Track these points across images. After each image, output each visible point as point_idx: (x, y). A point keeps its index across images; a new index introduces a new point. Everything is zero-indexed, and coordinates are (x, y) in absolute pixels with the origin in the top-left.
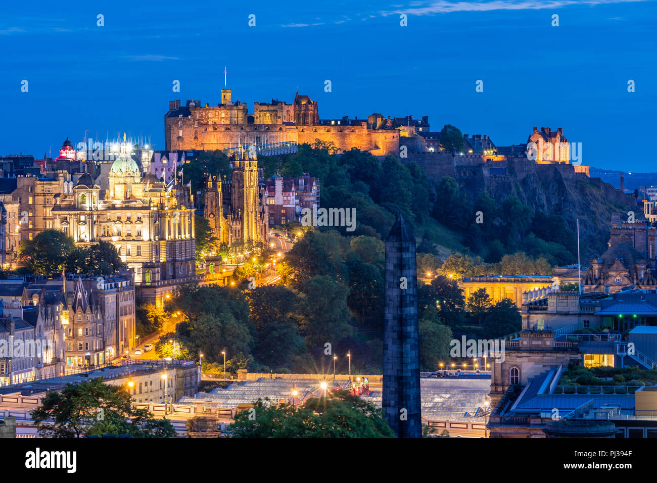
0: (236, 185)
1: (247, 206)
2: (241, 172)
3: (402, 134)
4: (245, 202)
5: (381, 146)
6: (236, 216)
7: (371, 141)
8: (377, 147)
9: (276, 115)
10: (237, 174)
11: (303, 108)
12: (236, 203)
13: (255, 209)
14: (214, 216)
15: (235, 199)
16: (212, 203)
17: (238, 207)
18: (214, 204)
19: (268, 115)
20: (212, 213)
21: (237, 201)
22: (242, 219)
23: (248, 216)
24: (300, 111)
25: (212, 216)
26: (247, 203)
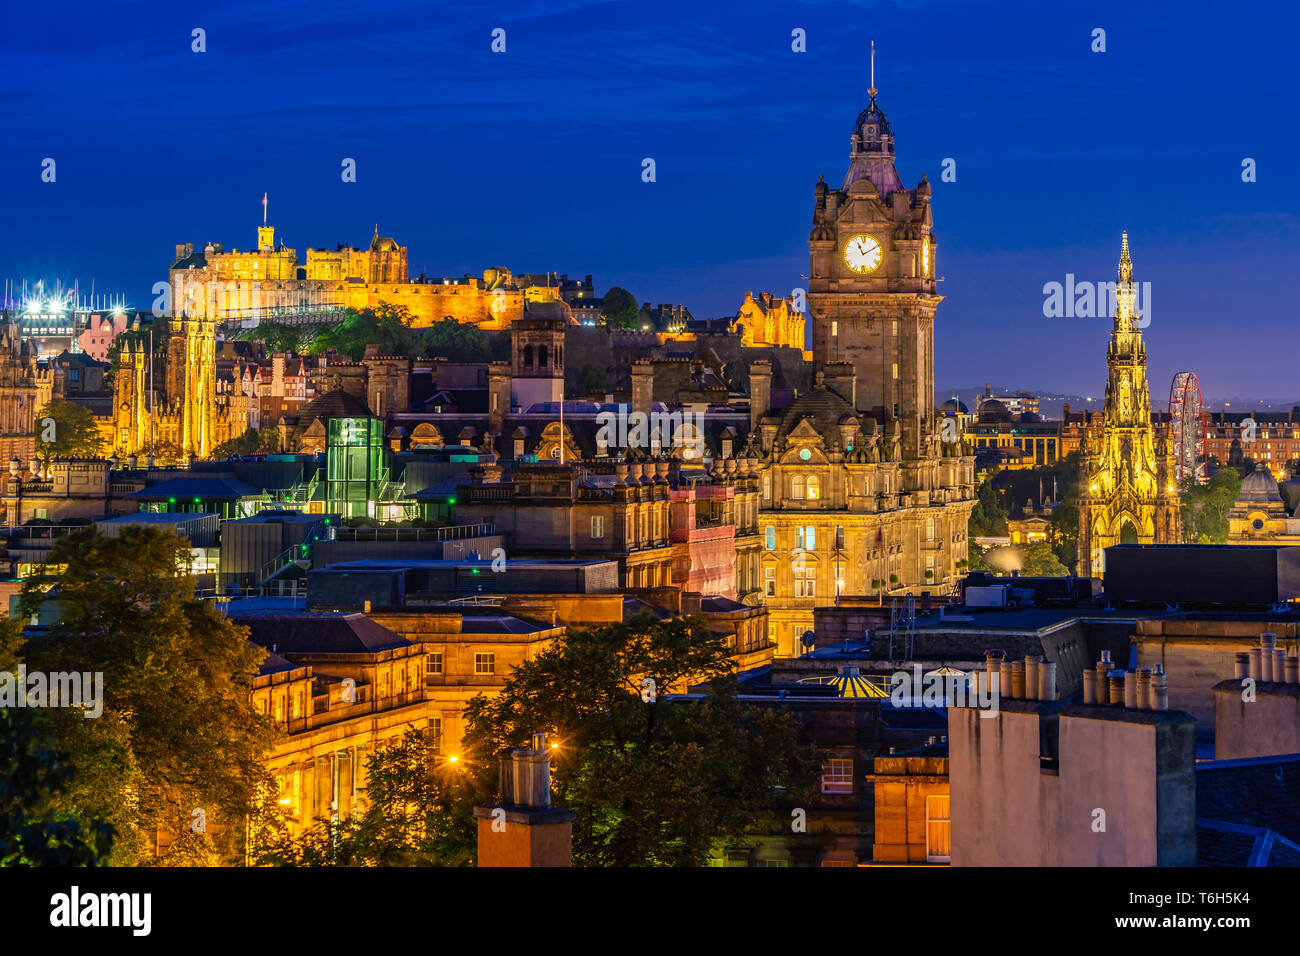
0: (174, 359)
1: (190, 394)
2: (182, 338)
3: (534, 298)
4: (187, 386)
5: (496, 316)
6: (169, 409)
7: (483, 308)
8: (491, 318)
9: (340, 267)
10: (175, 342)
11: (383, 258)
12: (171, 388)
13: (207, 399)
14: (129, 407)
15: (170, 382)
16: (126, 387)
17: (177, 395)
18: (129, 388)
19: (327, 266)
20: (125, 403)
21: (174, 385)
22: (180, 412)
23: (191, 408)
24: (379, 262)
25: (125, 407)
26: (189, 388)
